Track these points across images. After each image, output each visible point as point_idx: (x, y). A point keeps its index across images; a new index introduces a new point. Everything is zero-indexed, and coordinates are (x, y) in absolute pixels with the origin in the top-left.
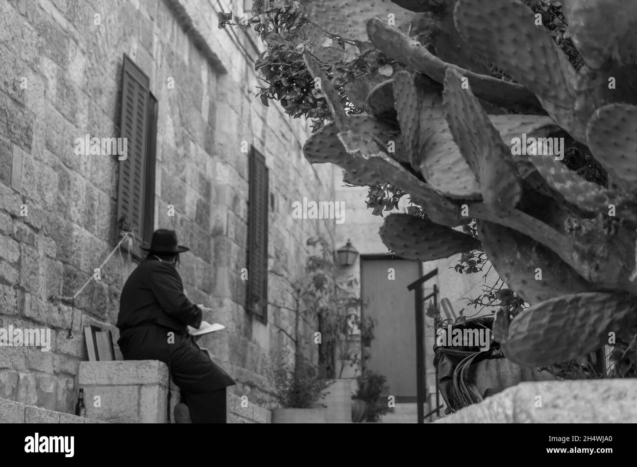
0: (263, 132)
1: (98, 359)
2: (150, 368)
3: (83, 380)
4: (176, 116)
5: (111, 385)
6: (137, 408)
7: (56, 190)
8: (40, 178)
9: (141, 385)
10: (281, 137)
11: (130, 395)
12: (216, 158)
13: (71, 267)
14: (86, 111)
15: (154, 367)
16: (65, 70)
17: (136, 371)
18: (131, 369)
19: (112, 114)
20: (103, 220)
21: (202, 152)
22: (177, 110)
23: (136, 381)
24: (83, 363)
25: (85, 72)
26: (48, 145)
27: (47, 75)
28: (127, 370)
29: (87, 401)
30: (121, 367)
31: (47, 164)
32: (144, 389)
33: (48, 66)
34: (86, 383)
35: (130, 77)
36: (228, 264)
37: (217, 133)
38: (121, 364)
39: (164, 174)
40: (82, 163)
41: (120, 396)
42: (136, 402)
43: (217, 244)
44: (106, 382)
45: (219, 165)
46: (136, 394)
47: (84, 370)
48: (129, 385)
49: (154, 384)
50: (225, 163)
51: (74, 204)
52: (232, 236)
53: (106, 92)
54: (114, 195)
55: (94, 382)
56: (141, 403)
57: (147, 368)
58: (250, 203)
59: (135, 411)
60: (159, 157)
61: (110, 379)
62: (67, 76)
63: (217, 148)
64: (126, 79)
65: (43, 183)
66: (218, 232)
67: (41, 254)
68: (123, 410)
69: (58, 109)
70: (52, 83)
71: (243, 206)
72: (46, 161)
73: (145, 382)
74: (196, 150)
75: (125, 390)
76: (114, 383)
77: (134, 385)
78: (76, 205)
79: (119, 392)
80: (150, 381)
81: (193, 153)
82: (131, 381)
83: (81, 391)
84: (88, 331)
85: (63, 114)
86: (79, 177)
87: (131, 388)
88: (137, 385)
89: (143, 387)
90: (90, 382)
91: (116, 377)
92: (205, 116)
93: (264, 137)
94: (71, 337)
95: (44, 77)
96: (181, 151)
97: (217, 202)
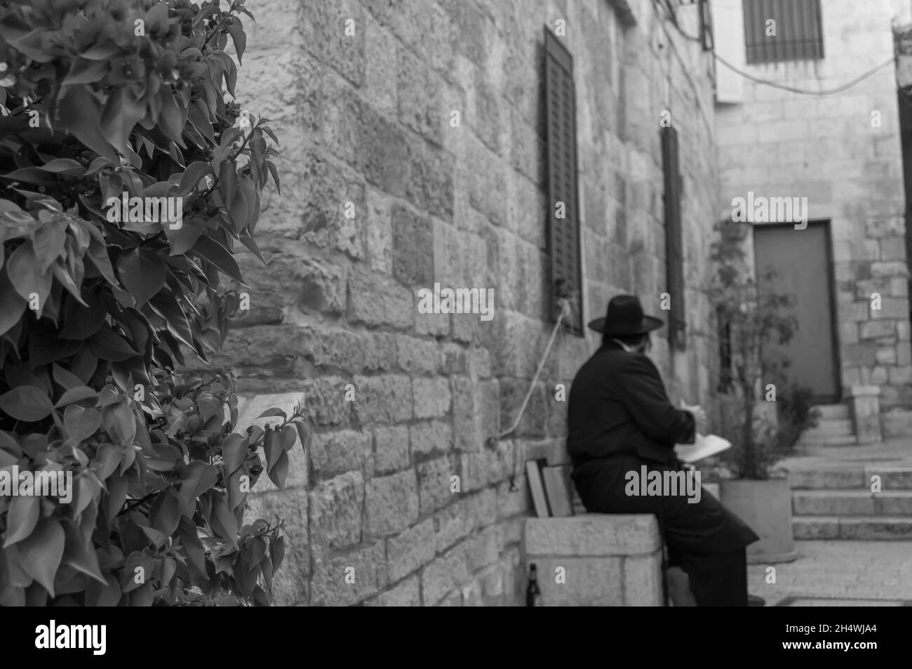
0: (670, 95)
1: (551, 515)
2: (637, 528)
3: (534, 548)
4: (592, 99)
5: (576, 556)
6: (620, 592)
7: (485, 268)
8: (467, 257)
9: (624, 557)
10: (684, 98)
11: (608, 573)
12: (629, 144)
13: (506, 379)
14: (509, 129)
15: (643, 529)
16: (483, 69)
17: (615, 535)
18: (606, 532)
19: (534, 122)
20: (534, 289)
21: (617, 141)
22: (592, 91)
23: (615, 550)
24: (531, 520)
25: (504, 66)
26: (473, 202)
27: (465, 86)
28: (601, 532)
29: (542, 582)
30: (591, 528)
31: (472, 232)
32: (629, 564)
33: (464, 69)
34: (536, 552)
35: (554, 60)
36: (652, 289)
37: (628, 110)
38: (590, 523)
39: (586, 189)
40: (508, 209)
41: (593, 573)
42: (617, 584)
43: (637, 265)
44: (568, 551)
45: (634, 155)
46: (617, 570)
47: (533, 533)
48: (604, 556)
49: (644, 556)
50: (641, 151)
51: (504, 279)
52: (652, 249)
53: (527, 92)
54: (543, 244)
55: (549, 551)
56: (627, 583)
57: (632, 531)
58: (666, 198)
59: (618, 596)
60: (581, 167)
61: (574, 546)
62: (486, 80)
63: (629, 131)
64: (550, 64)
65: (471, 263)
66: (638, 248)
67: (474, 379)
68: (599, 595)
69: (479, 136)
70: (471, 95)
71: (659, 203)
72: (471, 228)
73: (630, 552)
74: (611, 139)
75: (599, 564)
76: (581, 553)
77: (613, 556)
78: (507, 280)
79: (590, 567)
80: (638, 551)
81: (608, 148)
82: (609, 550)
83: (533, 568)
84: (533, 468)
85: (485, 143)
86: (508, 234)
87: (608, 561)
88: (618, 556)
89: (628, 560)
90: (543, 551)
91: (583, 544)
92: (615, 88)
93: (670, 102)
94: (514, 489)
95: (461, 90)
96: (599, 148)
97: (634, 207)
